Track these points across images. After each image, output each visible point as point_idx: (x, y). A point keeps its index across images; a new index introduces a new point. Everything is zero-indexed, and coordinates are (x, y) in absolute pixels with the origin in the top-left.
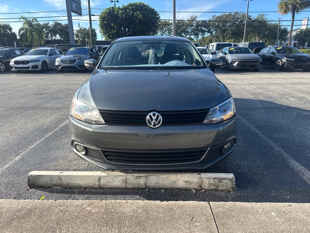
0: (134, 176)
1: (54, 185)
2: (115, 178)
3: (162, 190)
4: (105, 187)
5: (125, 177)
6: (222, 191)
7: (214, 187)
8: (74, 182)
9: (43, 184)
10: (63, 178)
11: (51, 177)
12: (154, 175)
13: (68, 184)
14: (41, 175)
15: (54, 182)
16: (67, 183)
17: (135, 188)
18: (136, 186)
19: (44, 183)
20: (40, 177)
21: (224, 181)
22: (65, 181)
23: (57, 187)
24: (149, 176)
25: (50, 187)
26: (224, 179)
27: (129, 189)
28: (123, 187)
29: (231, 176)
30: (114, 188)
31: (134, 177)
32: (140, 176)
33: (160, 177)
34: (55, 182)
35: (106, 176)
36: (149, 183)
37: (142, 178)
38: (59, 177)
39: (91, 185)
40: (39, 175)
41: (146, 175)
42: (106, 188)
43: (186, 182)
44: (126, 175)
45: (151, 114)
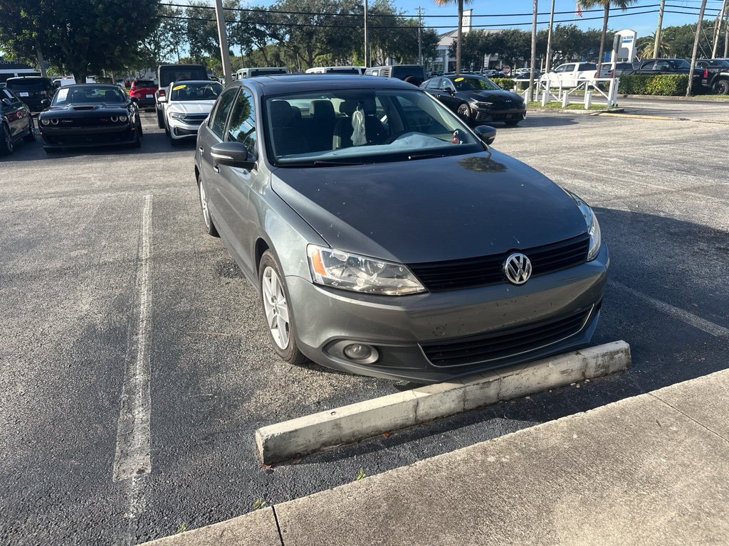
0: (478, 384)
1: (325, 444)
2: (445, 397)
3: (528, 398)
4: (427, 418)
5: (463, 389)
6: (614, 373)
7: (603, 370)
8: (365, 426)
9: (300, 449)
10: (343, 424)
11: (317, 428)
12: (511, 373)
13: (353, 433)
14: (296, 431)
15: (325, 438)
16: (351, 431)
17: (480, 406)
18: (481, 403)
19: (303, 445)
20: (292, 434)
21: (616, 356)
22: (347, 430)
23: (331, 447)
24: (504, 378)
25: (314, 451)
26: (617, 352)
27: (471, 410)
28: (459, 410)
29: (623, 345)
30: (442, 417)
31: (478, 386)
32: (489, 382)
33: (523, 375)
34: (326, 436)
35: (429, 396)
36: (503, 390)
37: (493, 384)
38: (336, 424)
39: (400, 422)
40: (290, 432)
41: (497, 377)
42: (429, 421)
43: (563, 372)
44: (462, 385)
45: (513, 257)
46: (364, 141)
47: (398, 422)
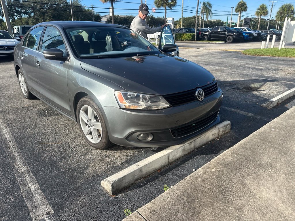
0: (188, 143)
1: (136, 180)
2: (178, 151)
3: (204, 146)
4: (172, 161)
5: (184, 146)
6: (227, 133)
7: (224, 132)
8: (151, 169)
9: (126, 184)
10: (143, 170)
11: (133, 173)
12: (198, 138)
13: (147, 173)
14: (125, 176)
15: (136, 177)
16: (146, 172)
17: (189, 153)
18: (189, 151)
19: (128, 182)
20: (123, 178)
21: (227, 127)
22: (145, 171)
23: (139, 181)
24: (196, 139)
25: (132, 184)
26: (227, 125)
27: (186, 154)
28: (183, 155)
29: (228, 122)
30: (177, 159)
31: (188, 144)
32: (192, 142)
33: (201, 137)
34: (136, 176)
35: (173, 151)
36: (196, 145)
37: (193, 143)
38: (140, 170)
39: (163, 164)
40: (123, 177)
41: (193, 140)
42: (173, 162)
43: (213, 135)
44: (183, 145)
45: (198, 90)
46: (112, 49)
47: (162, 164)
